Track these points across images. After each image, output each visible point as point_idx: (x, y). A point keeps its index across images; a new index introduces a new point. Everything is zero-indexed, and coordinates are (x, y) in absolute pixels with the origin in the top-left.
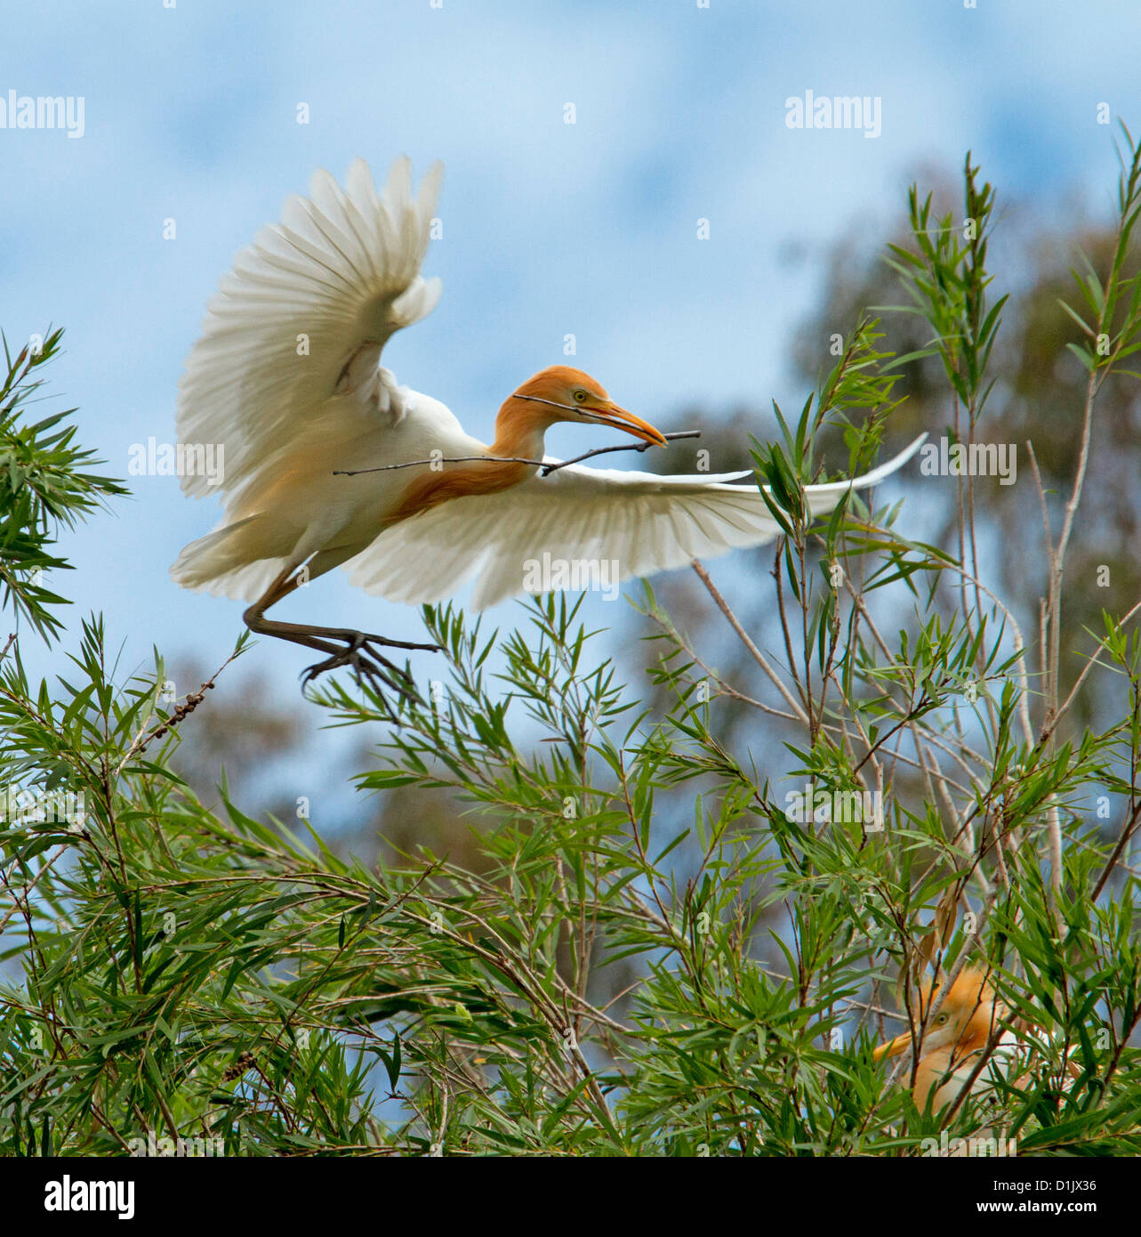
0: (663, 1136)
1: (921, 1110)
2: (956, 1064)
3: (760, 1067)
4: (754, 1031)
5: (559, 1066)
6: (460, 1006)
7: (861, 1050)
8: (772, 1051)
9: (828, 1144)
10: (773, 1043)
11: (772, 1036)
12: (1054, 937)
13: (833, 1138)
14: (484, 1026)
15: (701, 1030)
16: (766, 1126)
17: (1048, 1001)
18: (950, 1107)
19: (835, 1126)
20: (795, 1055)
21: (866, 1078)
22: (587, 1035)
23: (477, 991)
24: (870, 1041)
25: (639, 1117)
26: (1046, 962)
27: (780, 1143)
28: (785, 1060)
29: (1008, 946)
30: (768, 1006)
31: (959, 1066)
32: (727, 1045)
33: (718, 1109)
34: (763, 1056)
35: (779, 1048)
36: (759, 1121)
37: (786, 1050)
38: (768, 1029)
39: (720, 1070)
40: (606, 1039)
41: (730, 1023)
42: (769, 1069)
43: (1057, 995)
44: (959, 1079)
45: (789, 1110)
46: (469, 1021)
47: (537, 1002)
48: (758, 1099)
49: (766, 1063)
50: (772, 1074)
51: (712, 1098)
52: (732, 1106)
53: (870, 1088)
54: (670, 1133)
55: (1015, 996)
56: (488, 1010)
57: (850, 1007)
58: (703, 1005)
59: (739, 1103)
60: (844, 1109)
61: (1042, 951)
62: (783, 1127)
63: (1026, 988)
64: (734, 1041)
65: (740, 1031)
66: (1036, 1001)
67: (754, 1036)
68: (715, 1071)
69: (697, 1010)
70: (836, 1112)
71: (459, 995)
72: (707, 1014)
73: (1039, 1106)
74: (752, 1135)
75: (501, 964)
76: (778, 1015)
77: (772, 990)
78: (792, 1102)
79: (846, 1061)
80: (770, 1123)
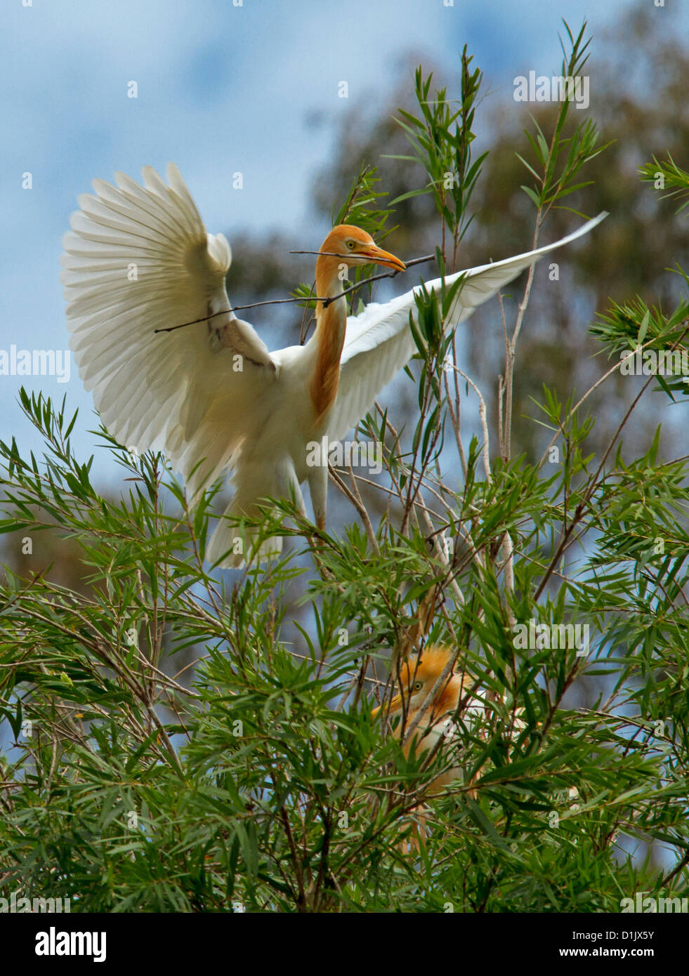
0: (216, 773)
1: (406, 756)
2: (435, 721)
3: (286, 723)
4: (282, 697)
5: (138, 720)
6: (64, 675)
7: (362, 710)
8: (296, 712)
9: (337, 780)
10: (297, 706)
11: (295, 701)
12: (505, 626)
13: (342, 775)
14: (83, 690)
15: (244, 696)
16: (291, 767)
17: (500, 674)
18: (429, 754)
19: (343, 767)
20: (312, 715)
21: (366, 731)
22: (159, 699)
23: (78, 663)
24: (369, 704)
25: (197, 761)
26: (500, 645)
27: (302, 780)
28: (306, 718)
29: (473, 634)
30: (293, 677)
31: (437, 723)
32: (262, 707)
33: (256, 753)
34: (289, 714)
35: (301, 710)
36: (286, 763)
37: (306, 711)
38: (293, 695)
39: (257, 724)
40: (172, 703)
41: (264, 690)
42: (294, 724)
43: (507, 670)
44: (437, 733)
45: (309, 755)
46: (70, 686)
47: (123, 675)
48: (285, 746)
49: (292, 720)
50: (296, 728)
51: (252, 745)
52: (266, 751)
53: (368, 739)
54: (220, 771)
55: (477, 672)
56: (87, 678)
57: (354, 679)
58: (245, 677)
59: (270, 749)
60: (350, 754)
61: (496, 636)
62: (304, 769)
63: (486, 665)
64: (267, 704)
65: (272, 696)
66: (492, 674)
67: (282, 700)
68: (254, 726)
69: (241, 681)
70: (343, 756)
71: (64, 666)
72: (247, 684)
73: (494, 752)
74: (281, 773)
75: (96, 648)
76: (301, 685)
77: (296, 666)
78: (311, 749)
79: (351, 719)
80: (295, 764)
